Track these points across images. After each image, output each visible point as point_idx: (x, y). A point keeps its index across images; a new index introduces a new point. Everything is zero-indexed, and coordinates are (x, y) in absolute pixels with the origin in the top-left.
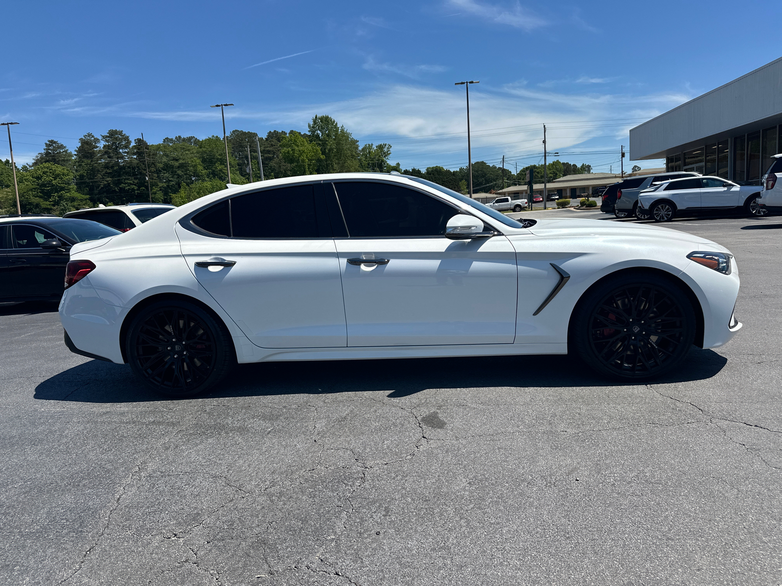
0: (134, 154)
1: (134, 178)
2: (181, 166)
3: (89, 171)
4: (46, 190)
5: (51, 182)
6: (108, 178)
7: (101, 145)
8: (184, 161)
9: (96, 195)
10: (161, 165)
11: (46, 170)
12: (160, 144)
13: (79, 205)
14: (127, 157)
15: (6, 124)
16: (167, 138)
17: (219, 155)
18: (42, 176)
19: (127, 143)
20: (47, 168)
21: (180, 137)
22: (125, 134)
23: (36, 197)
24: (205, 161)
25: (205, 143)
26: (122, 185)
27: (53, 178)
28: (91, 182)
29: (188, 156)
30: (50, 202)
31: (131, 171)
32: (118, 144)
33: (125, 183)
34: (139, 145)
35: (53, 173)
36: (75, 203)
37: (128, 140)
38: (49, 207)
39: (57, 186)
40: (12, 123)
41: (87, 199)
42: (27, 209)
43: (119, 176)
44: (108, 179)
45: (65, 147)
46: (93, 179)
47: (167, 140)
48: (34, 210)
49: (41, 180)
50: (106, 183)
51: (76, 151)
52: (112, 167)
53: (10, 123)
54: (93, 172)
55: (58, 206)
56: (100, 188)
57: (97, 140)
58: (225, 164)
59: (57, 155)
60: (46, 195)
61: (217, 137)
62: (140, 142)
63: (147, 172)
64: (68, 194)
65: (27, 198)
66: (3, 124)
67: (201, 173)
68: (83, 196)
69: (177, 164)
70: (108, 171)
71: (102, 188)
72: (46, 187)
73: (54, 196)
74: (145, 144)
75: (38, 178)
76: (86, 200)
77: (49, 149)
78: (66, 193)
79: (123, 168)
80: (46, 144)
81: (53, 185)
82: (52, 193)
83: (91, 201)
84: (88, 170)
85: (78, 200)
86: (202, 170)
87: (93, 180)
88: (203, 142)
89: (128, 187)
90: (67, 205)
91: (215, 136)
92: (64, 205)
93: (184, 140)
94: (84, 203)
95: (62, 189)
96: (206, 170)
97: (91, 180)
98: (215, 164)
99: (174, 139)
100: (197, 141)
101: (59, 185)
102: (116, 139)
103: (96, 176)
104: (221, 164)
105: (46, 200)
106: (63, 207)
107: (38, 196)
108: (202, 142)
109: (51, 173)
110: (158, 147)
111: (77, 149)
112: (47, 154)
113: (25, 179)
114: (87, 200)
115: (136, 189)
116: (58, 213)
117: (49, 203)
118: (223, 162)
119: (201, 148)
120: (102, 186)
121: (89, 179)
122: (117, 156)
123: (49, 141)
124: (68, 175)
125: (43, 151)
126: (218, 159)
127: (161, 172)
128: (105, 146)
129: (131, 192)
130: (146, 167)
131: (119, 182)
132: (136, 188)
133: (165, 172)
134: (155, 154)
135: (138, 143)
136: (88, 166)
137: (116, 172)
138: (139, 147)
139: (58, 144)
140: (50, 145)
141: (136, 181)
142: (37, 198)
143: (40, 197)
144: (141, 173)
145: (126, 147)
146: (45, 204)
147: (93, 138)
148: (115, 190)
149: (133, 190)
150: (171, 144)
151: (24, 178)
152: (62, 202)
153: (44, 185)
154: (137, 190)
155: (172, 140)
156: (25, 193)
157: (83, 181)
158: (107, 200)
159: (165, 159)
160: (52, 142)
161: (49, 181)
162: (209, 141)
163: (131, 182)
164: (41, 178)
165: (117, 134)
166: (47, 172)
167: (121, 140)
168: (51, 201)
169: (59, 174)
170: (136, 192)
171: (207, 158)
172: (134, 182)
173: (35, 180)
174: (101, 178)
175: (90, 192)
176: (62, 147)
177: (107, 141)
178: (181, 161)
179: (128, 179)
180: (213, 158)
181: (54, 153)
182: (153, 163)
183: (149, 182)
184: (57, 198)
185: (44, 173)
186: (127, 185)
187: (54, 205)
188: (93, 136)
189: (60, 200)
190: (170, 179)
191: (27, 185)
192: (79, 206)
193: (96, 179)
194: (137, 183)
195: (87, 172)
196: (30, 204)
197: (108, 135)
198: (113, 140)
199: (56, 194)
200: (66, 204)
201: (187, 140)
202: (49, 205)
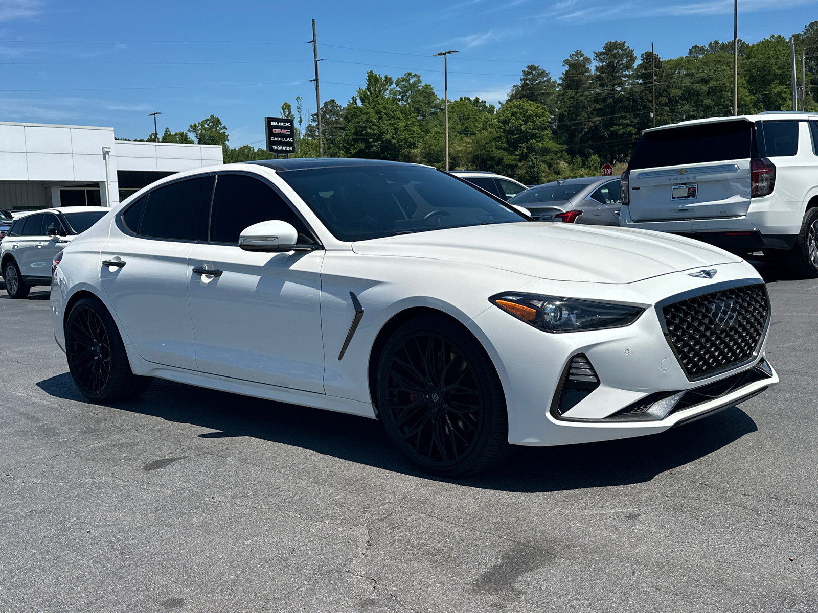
0: (638, 77)
1: (634, 115)
2: (712, 92)
3: (571, 109)
4: (513, 139)
5: (520, 127)
6: (596, 117)
7: (593, 67)
8: (718, 83)
9: (577, 143)
10: (679, 92)
11: (515, 110)
12: (682, 58)
13: (552, 159)
14: (629, 83)
15: (443, 54)
16: (695, 47)
17: (778, 68)
18: (509, 120)
19: (630, 60)
20: (517, 107)
21: (716, 43)
22: (628, 47)
23: (499, 149)
24: (754, 80)
25: (757, 50)
26: (615, 128)
27: (523, 121)
28: (573, 125)
29: (725, 74)
30: (516, 155)
31: (630, 104)
32: (616, 64)
33: (619, 125)
34: (647, 63)
35: (524, 114)
36: (548, 157)
37: (631, 56)
38: (514, 163)
39: (528, 132)
40: (449, 52)
41: (564, 150)
42: (488, 166)
43: (613, 113)
44: (596, 119)
45: (547, 74)
46: (575, 120)
47: (695, 49)
48: (496, 167)
49: (508, 125)
50: (592, 125)
51: (561, 78)
52: (605, 99)
53: (448, 52)
54: (576, 108)
55: (525, 161)
56: (583, 133)
57: (587, 60)
58: (788, 83)
59: (536, 87)
60: (513, 146)
61: (779, 36)
62: (649, 57)
63: (653, 106)
64: (540, 144)
65: (489, 151)
66: (440, 54)
67: (745, 101)
68: (560, 146)
69: (705, 88)
70: (598, 107)
71: (586, 133)
72: (513, 134)
73: (521, 147)
74: (657, 59)
75: (505, 122)
76: (562, 151)
77: (527, 79)
78: (537, 142)
79: (620, 100)
80: (524, 71)
81: (522, 132)
82: (520, 143)
83: (568, 154)
84: (571, 107)
85: (551, 152)
86: (746, 96)
87: (575, 122)
88: (754, 49)
89: (623, 130)
90: (537, 160)
91: (776, 36)
92: (532, 160)
93: (723, 47)
94: (558, 156)
95: (534, 136)
96: (754, 94)
97: (572, 122)
98: (770, 84)
99: (707, 46)
100: (745, 46)
101: (529, 131)
102: (614, 56)
103: (579, 116)
104: (781, 83)
105: (511, 154)
106: (531, 163)
107: (501, 149)
108: (751, 48)
109: (521, 114)
110: (678, 64)
111: (563, 76)
112: (525, 85)
113: (489, 125)
114: (564, 152)
115: (633, 132)
116: (524, 171)
117: (514, 157)
118: (784, 79)
119: (748, 58)
120: (586, 130)
121: (570, 120)
122: (612, 83)
123: (528, 67)
124: (543, 116)
125: (519, 83)
126: (776, 75)
127: (678, 102)
128: (597, 69)
129: (627, 137)
130: (652, 96)
131: (612, 123)
132: (634, 130)
133: (685, 102)
134: (670, 76)
135: (647, 59)
136: (572, 100)
137: (609, 107)
138: (647, 65)
139: (539, 70)
140: (529, 73)
141: (636, 121)
142: (501, 151)
143: (505, 149)
144: (644, 108)
145: (628, 67)
146: (508, 159)
147: (582, 58)
148: (604, 136)
149: (630, 134)
150: (701, 56)
151: (488, 123)
152: (530, 155)
153: (510, 132)
154: (636, 134)
155: (702, 49)
156: (487, 143)
157: (563, 123)
158: (591, 151)
159: (686, 82)
160: (532, 68)
161: (518, 127)
162: (765, 45)
163: (629, 122)
164: (508, 123)
165: (616, 48)
166: (516, 113)
167: (621, 57)
168: (518, 155)
169: (531, 115)
170: (634, 137)
171: (758, 75)
172: (632, 122)
173: (501, 125)
174: (586, 118)
175: (570, 141)
176: (543, 74)
177: (601, 60)
178: (712, 83)
179: (624, 118)
180: (768, 75)
181: (532, 84)
182: (665, 90)
183: (655, 121)
184: (525, 151)
185: (513, 114)
186: (621, 127)
187: (520, 161)
188: (582, 55)
189: (529, 152)
190: (692, 113)
191: (491, 133)
192: (551, 162)
193: (579, 120)
194: (638, 123)
195: (569, 110)
196: (492, 159)
197: (604, 51)
198: (610, 58)
199: (524, 145)
200: (535, 158)
201: (727, 46)
202: (515, 160)
